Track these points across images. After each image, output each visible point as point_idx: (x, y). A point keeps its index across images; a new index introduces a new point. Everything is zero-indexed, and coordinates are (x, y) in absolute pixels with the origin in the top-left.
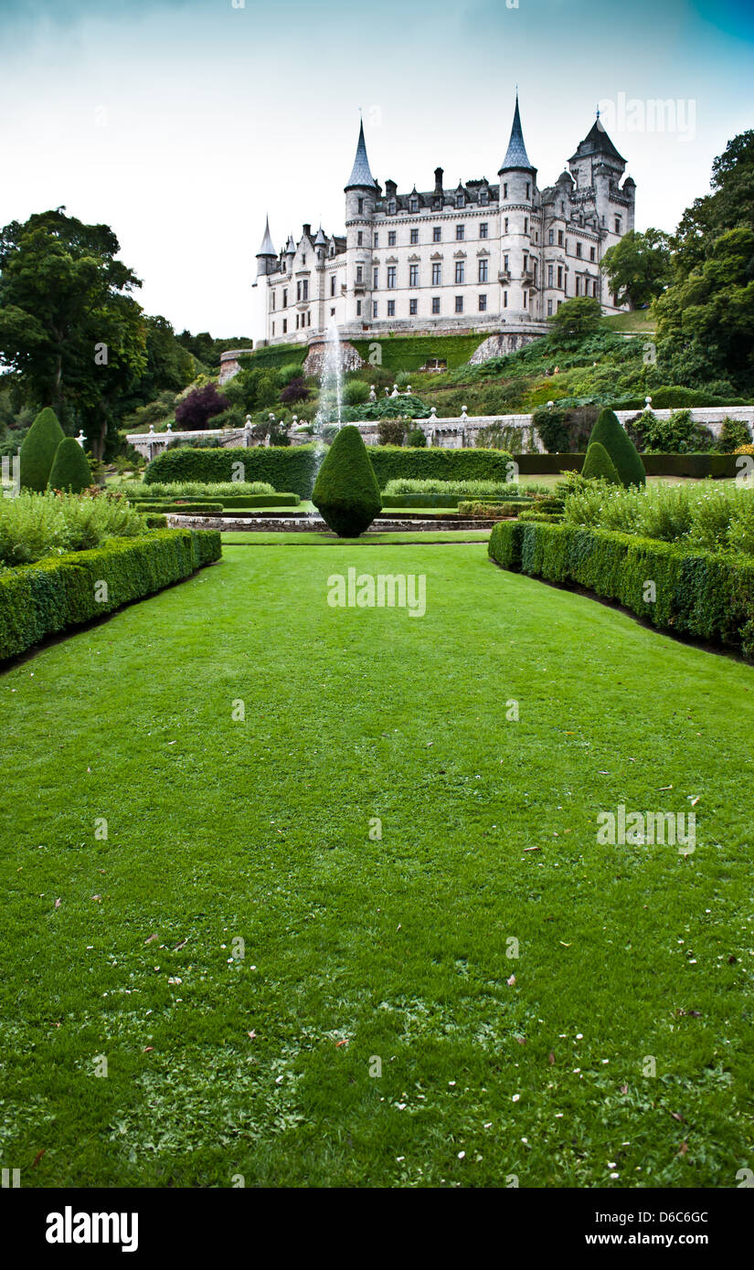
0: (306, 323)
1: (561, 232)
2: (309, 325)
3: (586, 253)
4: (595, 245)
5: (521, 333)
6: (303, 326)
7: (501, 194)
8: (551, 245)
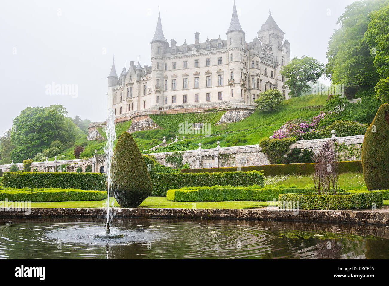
0: (131, 108)
1: (257, 62)
2: (133, 109)
3: (269, 74)
4: (273, 70)
5: (241, 109)
6: (130, 110)
7: (229, 43)
8: (253, 68)
